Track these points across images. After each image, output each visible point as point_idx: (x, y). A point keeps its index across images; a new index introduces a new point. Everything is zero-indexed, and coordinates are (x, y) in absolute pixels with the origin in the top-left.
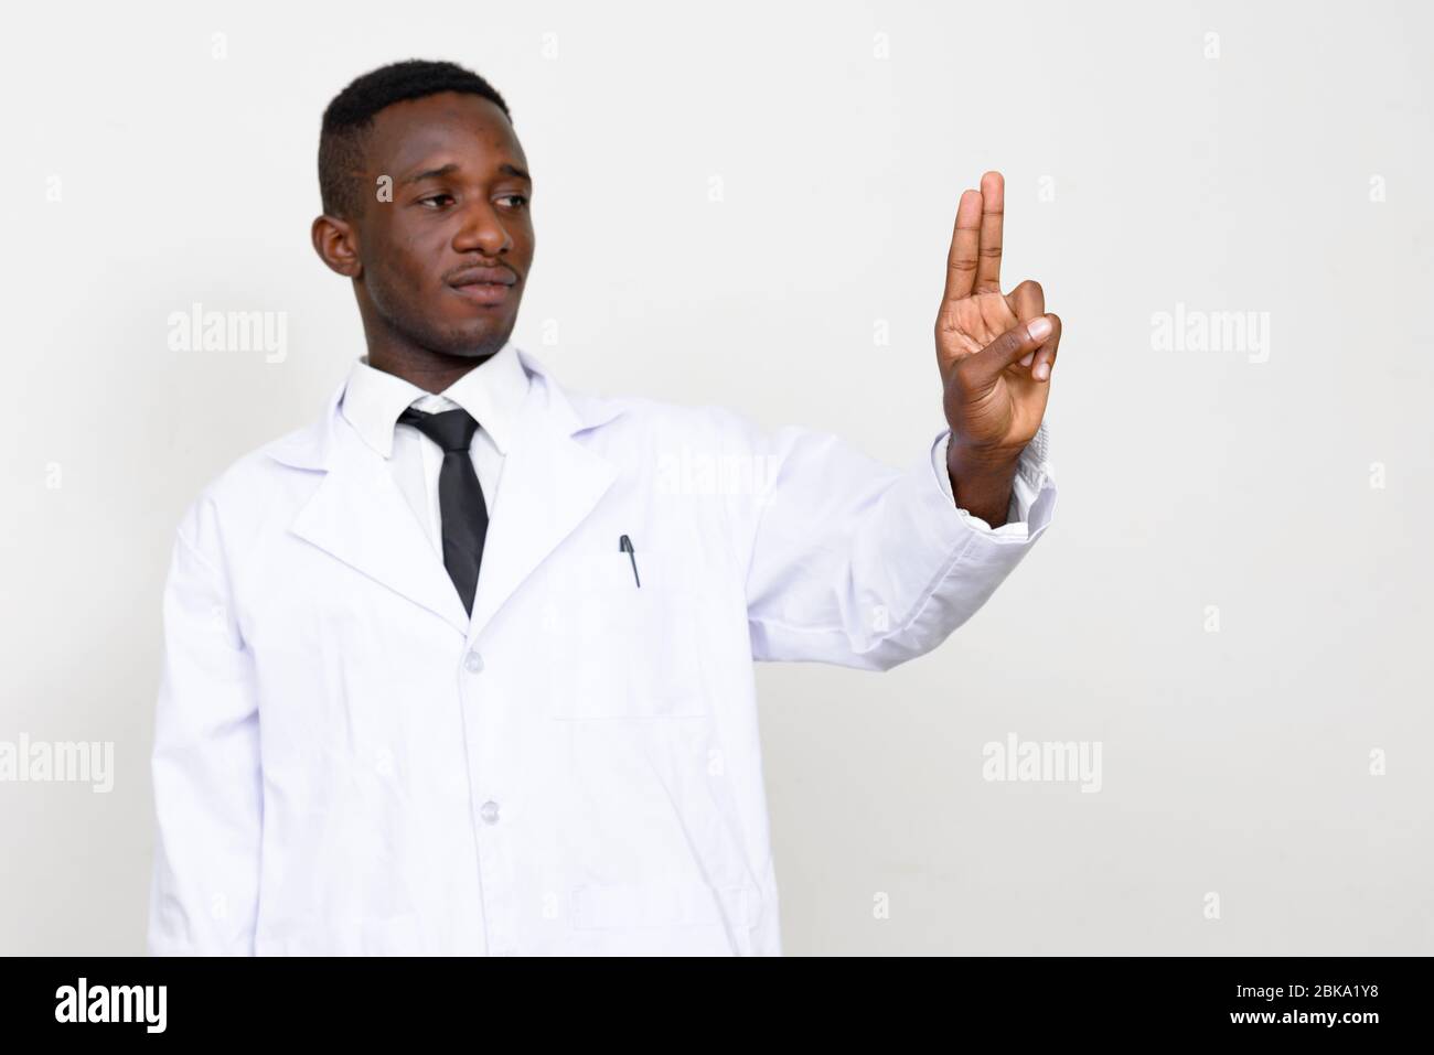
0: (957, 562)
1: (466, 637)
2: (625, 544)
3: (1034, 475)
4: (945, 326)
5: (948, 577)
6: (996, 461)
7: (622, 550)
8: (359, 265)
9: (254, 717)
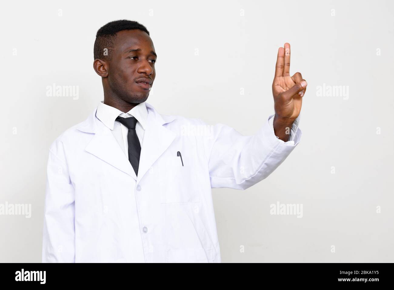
0: (274, 152)
1: (136, 181)
2: (179, 154)
3: (295, 128)
4: (276, 84)
5: (270, 157)
6: (288, 123)
7: (178, 156)
8: (107, 74)
9: (74, 203)
